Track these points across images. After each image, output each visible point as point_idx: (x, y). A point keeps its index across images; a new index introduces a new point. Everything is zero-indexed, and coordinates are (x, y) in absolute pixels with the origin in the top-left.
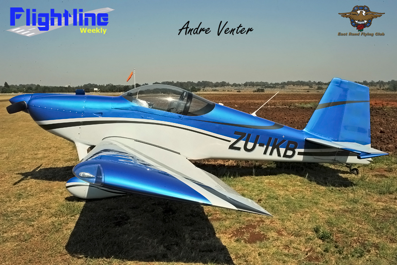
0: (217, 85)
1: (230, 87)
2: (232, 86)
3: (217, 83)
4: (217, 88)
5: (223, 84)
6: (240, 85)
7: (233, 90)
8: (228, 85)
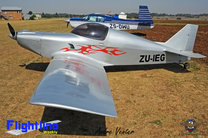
0: (160, 15)
1: (168, 16)
2: (169, 16)
3: (161, 14)
4: (160, 17)
5: (164, 15)
6: (174, 16)
7: (168, 18)
8: (167, 15)
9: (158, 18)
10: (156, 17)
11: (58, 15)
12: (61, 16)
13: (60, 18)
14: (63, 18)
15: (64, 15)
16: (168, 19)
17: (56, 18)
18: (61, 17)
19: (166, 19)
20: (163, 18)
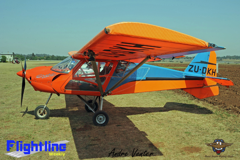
9: (171, 61)
10: (169, 60)
11: (36, 56)
12: (39, 57)
13: (38, 60)
14: (42, 60)
15: (45, 56)
16: (182, 62)
17: (32, 60)
18: (40, 59)
19: (180, 63)
20: (177, 61)
